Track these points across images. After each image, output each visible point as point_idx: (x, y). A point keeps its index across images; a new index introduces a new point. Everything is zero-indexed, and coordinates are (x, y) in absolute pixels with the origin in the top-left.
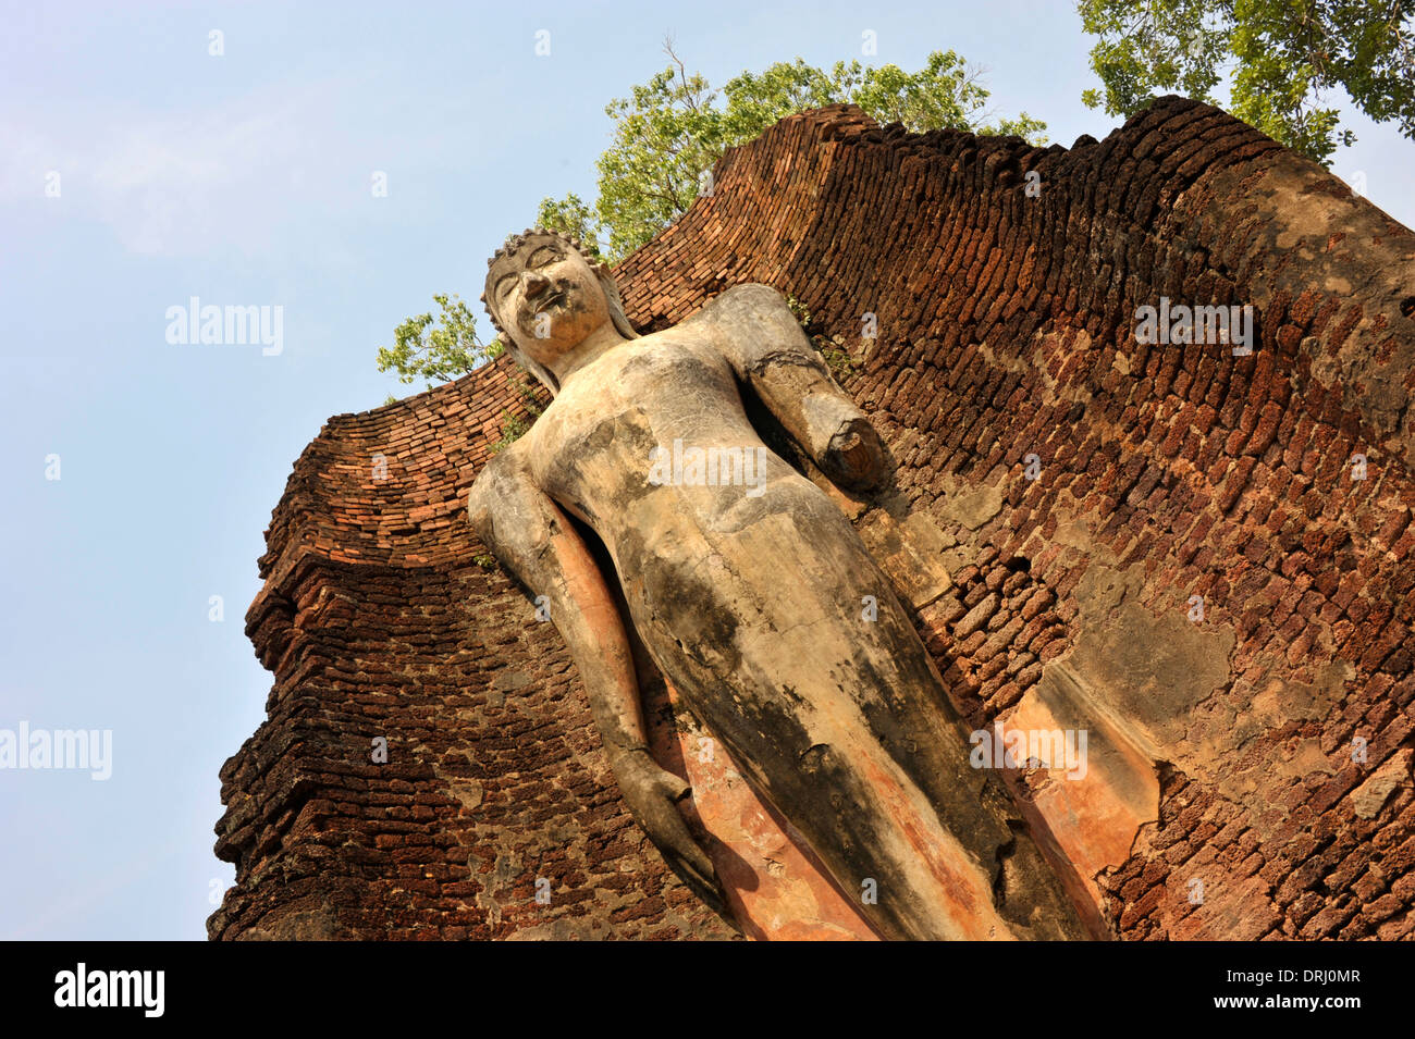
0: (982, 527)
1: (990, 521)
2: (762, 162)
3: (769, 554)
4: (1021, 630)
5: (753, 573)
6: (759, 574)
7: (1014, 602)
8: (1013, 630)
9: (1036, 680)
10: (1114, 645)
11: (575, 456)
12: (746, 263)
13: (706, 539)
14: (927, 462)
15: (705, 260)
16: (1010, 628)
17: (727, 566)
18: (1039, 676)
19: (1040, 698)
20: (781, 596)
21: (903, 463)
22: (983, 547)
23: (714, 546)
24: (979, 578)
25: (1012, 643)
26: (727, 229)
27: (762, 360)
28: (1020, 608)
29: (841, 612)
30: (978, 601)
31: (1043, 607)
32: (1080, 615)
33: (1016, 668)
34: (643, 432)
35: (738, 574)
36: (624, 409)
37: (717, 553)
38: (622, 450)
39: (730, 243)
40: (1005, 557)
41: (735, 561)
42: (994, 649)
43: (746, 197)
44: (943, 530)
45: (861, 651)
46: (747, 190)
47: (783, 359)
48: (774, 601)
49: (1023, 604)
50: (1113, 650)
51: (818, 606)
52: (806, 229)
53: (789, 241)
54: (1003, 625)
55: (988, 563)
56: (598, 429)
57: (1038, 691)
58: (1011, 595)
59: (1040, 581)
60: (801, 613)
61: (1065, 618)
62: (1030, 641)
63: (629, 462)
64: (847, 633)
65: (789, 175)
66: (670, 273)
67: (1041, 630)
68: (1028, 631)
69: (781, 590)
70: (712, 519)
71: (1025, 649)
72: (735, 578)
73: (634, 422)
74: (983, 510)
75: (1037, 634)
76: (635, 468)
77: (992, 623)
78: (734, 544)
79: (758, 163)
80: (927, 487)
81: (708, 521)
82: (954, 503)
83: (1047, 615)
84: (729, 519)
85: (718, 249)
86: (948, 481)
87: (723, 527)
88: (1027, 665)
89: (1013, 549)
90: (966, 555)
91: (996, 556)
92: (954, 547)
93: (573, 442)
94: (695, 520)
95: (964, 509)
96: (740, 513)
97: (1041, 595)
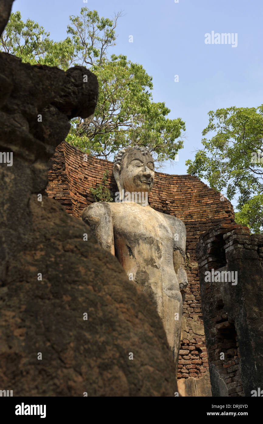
0: (196, 334)
1: (199, 335)
2: (203, 192)
3: (173, 309)
4: (190, 364)
5: (167, 310)
6: (168, 311)
7: (192, 357)
8: (188, 363)
9: (186, 378)
10: (208, 387)
11: (141, 238)
12: (176, 206)
13: (162, 292)
14: (193, 308)
15: (166, 193)
16: (188, 362)
17: (162, 303)
18: (188, 378)
19: (185, 383)
20: (168, 320)
21: (187, 301)
22: (194, 339)
23: (162, 295)
24: (188, 345)
25: (186, 365)
26: (177, 193)
27: (178, 248)
28: (192, 359)
29: (176, 335)
30: (185, 349)
31: (198, 364)
32: (205, 373)
33: (184, 372)
34: (160, 250)
35: (163, 307)
36: (158, 239)
37: (162, 298)
38: (153, 250)
39: (176, 197)
40: (198, 346)
41: (165, 304)
42: (182, 363)
43: (190, 193)
44: (187, 326)
45: (175, 347)
46: (192, 192)
47: (181, 252)
48: (166, 320)
49: (194, 359)
50: (207, 387)
51: (174, 330)
52: (199, 220)
53: (192, 217)
54: (187, 360)
55: (193, 343)
56: (150, 237)
57: (185, 381)
58: (192, 355)
59: (201, 358)
60: (170, 328)
61: (201, 371)
62: (191, 369)
63: (153, 254)
64: (175, 341)
65: (207, 204)
66: (156, 187)
67: (194, 369)
68: (191, 366)
69: (170, 319)
70: (166, 289)
71: (188, 369)
72: (162, 307)
73: (159, 245)
74: (199, 331)
75: (193, 369)
76: (154, 258)
77: (185, 357)
78: (167, 300)
79: (201, 191)
80: (190, 313)
81: (164, 288)
82: (194, 323)
83: (198, 366)
84: (169, 293)
85: (171, 195)
86: (196, 317)
87: (167, 293)
88: (186, 373)
89: (200, 346)
90: (189, 337)
91: (195, 344)
92: (187, 332)
93: (143, 235)
94: (162, 285)
95: (195, 327)
96: (172, 294)
97: (199, 361)
